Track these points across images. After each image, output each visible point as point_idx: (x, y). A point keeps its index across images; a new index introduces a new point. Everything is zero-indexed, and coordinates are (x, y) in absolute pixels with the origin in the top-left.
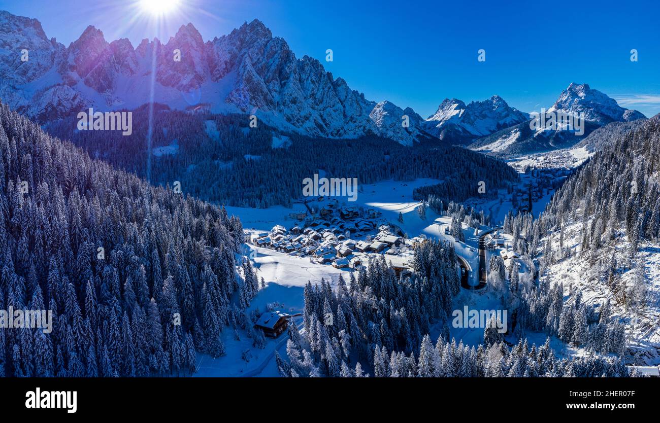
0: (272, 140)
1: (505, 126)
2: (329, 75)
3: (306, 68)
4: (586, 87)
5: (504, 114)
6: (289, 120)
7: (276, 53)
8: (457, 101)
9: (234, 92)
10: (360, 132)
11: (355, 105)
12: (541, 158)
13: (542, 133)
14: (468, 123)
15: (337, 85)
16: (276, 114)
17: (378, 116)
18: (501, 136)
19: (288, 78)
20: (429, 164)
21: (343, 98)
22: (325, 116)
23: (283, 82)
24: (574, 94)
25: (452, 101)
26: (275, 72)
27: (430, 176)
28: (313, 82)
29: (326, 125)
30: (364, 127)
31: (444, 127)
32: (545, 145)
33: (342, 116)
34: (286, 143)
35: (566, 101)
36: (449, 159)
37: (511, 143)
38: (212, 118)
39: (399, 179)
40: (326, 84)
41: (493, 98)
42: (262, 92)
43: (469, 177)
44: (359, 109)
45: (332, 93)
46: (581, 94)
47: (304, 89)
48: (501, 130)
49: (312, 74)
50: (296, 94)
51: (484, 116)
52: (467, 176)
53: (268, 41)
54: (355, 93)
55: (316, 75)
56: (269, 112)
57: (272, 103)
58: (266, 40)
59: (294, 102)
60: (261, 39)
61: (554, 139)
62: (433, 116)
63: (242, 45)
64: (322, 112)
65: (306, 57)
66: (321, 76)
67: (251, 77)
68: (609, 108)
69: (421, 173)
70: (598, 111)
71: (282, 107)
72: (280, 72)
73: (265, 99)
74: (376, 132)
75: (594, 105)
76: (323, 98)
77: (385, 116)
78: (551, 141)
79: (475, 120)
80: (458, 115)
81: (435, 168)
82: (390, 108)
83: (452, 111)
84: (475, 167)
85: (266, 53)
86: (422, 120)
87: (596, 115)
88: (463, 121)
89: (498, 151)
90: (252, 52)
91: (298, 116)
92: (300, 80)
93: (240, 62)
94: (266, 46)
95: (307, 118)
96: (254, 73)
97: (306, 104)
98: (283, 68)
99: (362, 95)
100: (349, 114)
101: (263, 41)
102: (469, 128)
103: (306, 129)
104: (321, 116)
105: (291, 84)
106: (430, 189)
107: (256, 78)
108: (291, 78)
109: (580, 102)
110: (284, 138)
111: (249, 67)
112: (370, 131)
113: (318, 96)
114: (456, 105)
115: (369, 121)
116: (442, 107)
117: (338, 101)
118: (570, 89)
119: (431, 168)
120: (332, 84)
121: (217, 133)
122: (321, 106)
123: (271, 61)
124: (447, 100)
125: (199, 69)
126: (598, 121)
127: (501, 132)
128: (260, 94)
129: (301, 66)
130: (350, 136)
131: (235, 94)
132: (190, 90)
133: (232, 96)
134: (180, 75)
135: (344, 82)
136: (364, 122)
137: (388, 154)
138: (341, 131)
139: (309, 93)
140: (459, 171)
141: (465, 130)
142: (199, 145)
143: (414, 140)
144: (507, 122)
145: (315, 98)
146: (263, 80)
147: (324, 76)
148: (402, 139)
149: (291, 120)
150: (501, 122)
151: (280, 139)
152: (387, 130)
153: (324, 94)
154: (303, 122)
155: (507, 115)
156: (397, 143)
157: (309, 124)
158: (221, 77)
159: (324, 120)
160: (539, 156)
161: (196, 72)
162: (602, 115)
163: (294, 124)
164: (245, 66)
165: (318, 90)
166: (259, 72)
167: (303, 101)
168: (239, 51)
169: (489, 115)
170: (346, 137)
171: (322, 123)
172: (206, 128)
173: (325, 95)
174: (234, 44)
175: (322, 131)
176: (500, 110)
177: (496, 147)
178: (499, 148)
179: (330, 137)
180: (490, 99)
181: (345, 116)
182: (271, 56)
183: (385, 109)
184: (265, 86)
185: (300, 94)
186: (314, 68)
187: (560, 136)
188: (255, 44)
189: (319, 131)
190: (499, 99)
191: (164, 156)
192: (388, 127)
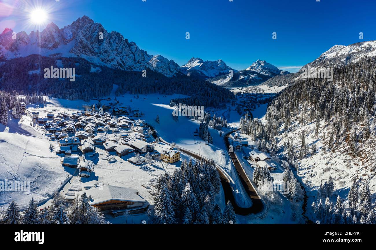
0: (91, 68)
1: (224, 74)
2: (126, 40)
3: (113, 37)
4: (265, 62)
5: (224, 68)
6: (102, 60)
8: (199, 59)
11: (141, 55)
12: (244, 89)
13: (243, 78)
14: (204, 70)
15: (130, 45)
16: (96, 58)
17: (154, 62)
18: (221, 78)
20: (182, 87)
21: (134, 51)
22: (123, 60)
23: (100, 43)
24: (259, 64)
25: (196, 59)
27: (182, 93)
28: (117, 43)
29: (124, 64)
30: (146, 66)
31: (190, 71)
32: (244, 84)
34: (98, 70)
35: (255, 66)
36: (194, 85)
37: (227, 81)
38: (60, 58)
39: (162, 94)
40: (125, 44)
41: (218, 60)
42: (88, 48)
43: (207, 95)
44: (143, 57)
45: (127, 49)
46: (262, 64)
47: (112, 47)
49: (117, 39)
50: (107, 49)
51: (213, 68)
53: (92, 25)
54: (142, 51)
55: (119, 40)
56: (92, 57)
57: (93, 52)
59: (106, 52)
61: (249, 81)
62: (185, 65)
63: (78, 28)
64: (121, 58)
65: (113, 32)
66: (121, 41)
67: (83, 41)
68: (274, 70)
69: (176, 91)
70: (269, 71)
71: (99, 54)
73: (90, 51)
74: (152, 69)
75: (267, 69)
76: (122, 51)
77: (158, 62)
78: (247, 82)
79: (208, 69)
80: (199, 65)
81: (185, 89)
82: (161, 59)
83: (196, 64)
84: (211, 90)
85: (91, 30)
86: (179, 66)
87: (269, 73)
88: (202, 69)
89: (220, 84)
90: (83, 31)
91: (108, 59)
92: (110, 43)
93: (77, 35)
94: (90, 27)
95: (112, 60)
96: (84, 39)
97: (112, 54)
99: (146, 52)
100: (137, 59)
101: (89, 25)
102: (204, 72)
103: (112, 65)
104: (121, 60)
105: (104, 44)
106: (182, 100)
107: (85, 41)
108: (104, 41)
109: (262, 67)
110: (98, 68)
111: (82, 37)
113: (120, 50)
114: (198, 61)
115: (148, 63)
116: (190, 61)
117: (131, 53)
118: (257, 62)
119: (183, 88)
120: (128, 45)
121: (62, 65)
122: (121, 55)
123: (93, 34)
124: (193, 58)
125: (57, 40)
126: (270, 75)
127: (222, 76)
129: (110, 36)
131: (74, 49)
132: (53, 49)
133: (73, 50)
134: (48, 43)
135: (134, 44)
136: (145, 64)
137: (157, 80)
138: (132, 67)
139: (115, 48)
140: (200, 92)
141: (202, 73)
143: (173, 75)
144: (225, 72)
145: (118, 51)
146: (89, 43)
147: (123, 40)
148: (167, 74)
149: (104, 61)
150: (222, 72)
151: (95, 68)
152: (159, 69)
153: (123, 49)
154: (110, 62)
155: (225, 69)
156: (164, 76)
157: (114, 63)
158: (68, 42)
159: (123, 62)
160: (243, 88)
161: (55, 41)
162: (271, 73)
163: (105, 63)
164: (79, 37)
166: (87, 39)
167: (111, 52)
168: (77, 31)
169: (216, 68)
170: (134, 70)
171: (121, 63)
172: (57, 63)
176: (221, 66)
177: (219, 82)
178: (220, 83)
179: (126, 70)
180: (217, 61)
181: (134, 60)
183: (158, 59)
184: (90, 45)
185: (110, 49)
186: (118, 37)
187: (252, 80)
189: (120, 66)
190: (222, 61)
191: (33, 74)
192: (159, 68)
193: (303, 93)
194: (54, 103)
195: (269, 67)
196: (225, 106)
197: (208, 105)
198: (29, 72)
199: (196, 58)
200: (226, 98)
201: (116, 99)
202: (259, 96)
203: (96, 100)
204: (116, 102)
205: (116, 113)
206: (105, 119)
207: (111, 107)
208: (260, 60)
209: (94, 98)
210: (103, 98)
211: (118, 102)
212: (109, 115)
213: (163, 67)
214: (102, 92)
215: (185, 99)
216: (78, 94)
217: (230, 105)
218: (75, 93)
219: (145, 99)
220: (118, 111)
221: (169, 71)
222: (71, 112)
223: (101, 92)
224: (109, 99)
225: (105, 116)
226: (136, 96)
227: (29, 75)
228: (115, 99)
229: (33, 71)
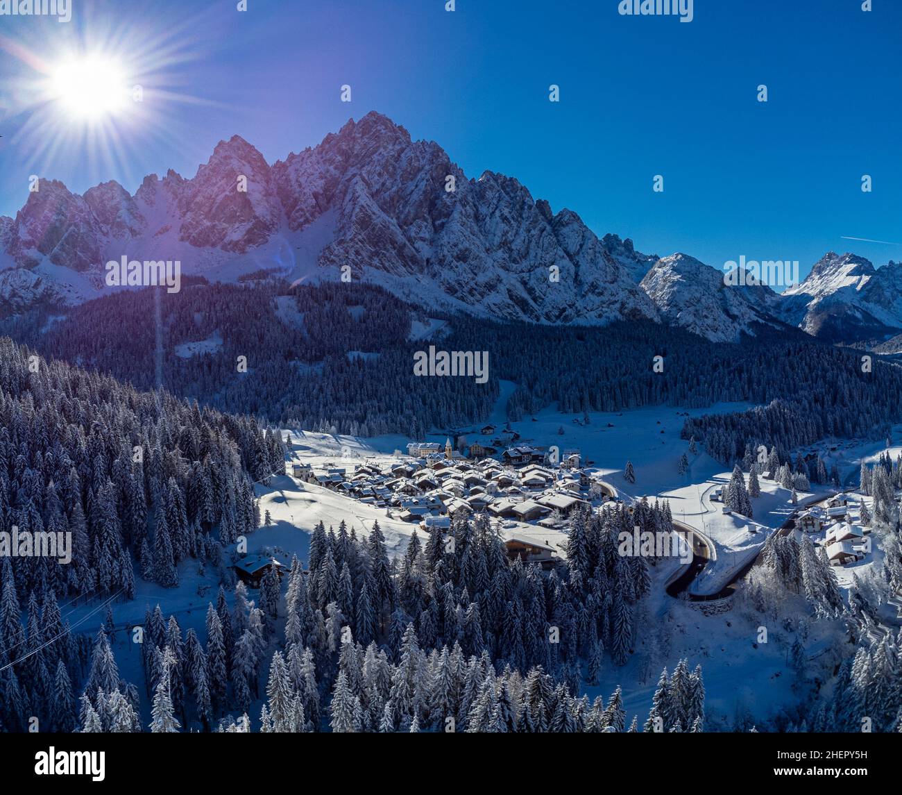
0: (410, 326)
2: (542, 206)
3: (489, 194)
6: (451, 290)
8: (854, 259)
9: (334, 245)
10: (613, 313)
11: (601, 262)
14: (878, 301)
15: (558, 224)
16: (425, 280)
17: (659, 284)
19: (448, 215)
21: (573, 249)
22: (532, 283)
23: (438, 222)
25: (843, 258)
26: (421, 206)
28: (504, 219)
29: (535, 300)
30: (623, 305)
31: (821, 308)
33: (570, 282)
34: (439, 332)
38: (289, 290)
40: (536, 221)
42: (393, 242)
44: (610, 269)
45: (547, 239)
47: (486, 233)
49: (502, 203)
50: (467, 244)
53: (403, 150)
54: (610, 241)
55: (512, 205)
56: (409, 279)
57: (414, 260)
58: (398, 147)
59: (463, 257)
60: (386, 148)
62: (797, 286)
63: (346, 161)
64: (525, 275)
65: (488, 173)
66: (522, 208)
67: (369, 216)
71: (436, 267)
72: (432, 206)
73: (400, 254)
74: (650, 313)
76: (528, 248)
77: (674, 284)
79: (894, 298)
80: (854, 286)
82: (689, 268)
83: (841, 279)
86: (773, 294)
88: (867, 299)
90: (369, 172)
91: (472, 283)
92: (477, 218)
93: (345, 192)
94: (397, 158)
95: (491, 287)
96: (376, 209)
97: (490, 262)
98: (437, 198)
99: (628, 244)
100: (588, 278)
101: (390, 150)
102: (877, 312)
103: (489, 307)
104: (524, 283)
105: (455, 225)
107: (380, 217)
108: (456, 215)
110: (435, 324)
111: (364, 200)
112: (635, 312)
113: (518, 244)
114: (853, 266)
115: (633, 292)
116: (820, 270)
117: (561, 253)
120: (550, 222)
121: (298, 318)
122: (525, 264)
123: (411, 185)
124: (831, 255)
125: (262, 211)
128: (389, 246)
129: (478, 192)
130: (589, 319)
131: (338, 249)
132: (248, 249)
133: (331, 253)
135: (575, 217)
136: (622, 295)
138: (569, 311)
139: (497, 240)
142: (261, 337)
143: (743, 333)
145: (510, 249)
146: (394, 221)
147: (530, 207)
148: (716, 331)
151: (427, 324)
152: (681, 310)
153: (530, 242)
154: (482, 295)
157: (497, 298)
158: (307, 221)
159: (531, 291)
161: (256, 217)
163: (462, 299)
164: (355, 199)
165: (517, 233)
166: (387, 207)
167: (483, 255)
168: (343, 173)
170: (581, 322)
171: (525, 295)
172: (276, 308)
173: (533, 244)
174: (331, 162)
175: (525, 311)
179: (543, 321)
181: (578, 281)
182: (412, 174)
184: (398, 231)
185: (478, 242)
186: (507, 193)
188: (375, 157)
189: (518, 309)
191: (196, 356)
192: (682, 305)
199: (840, 254)
213: (699, 301)
221: (724, 317)
229: (193, 344)
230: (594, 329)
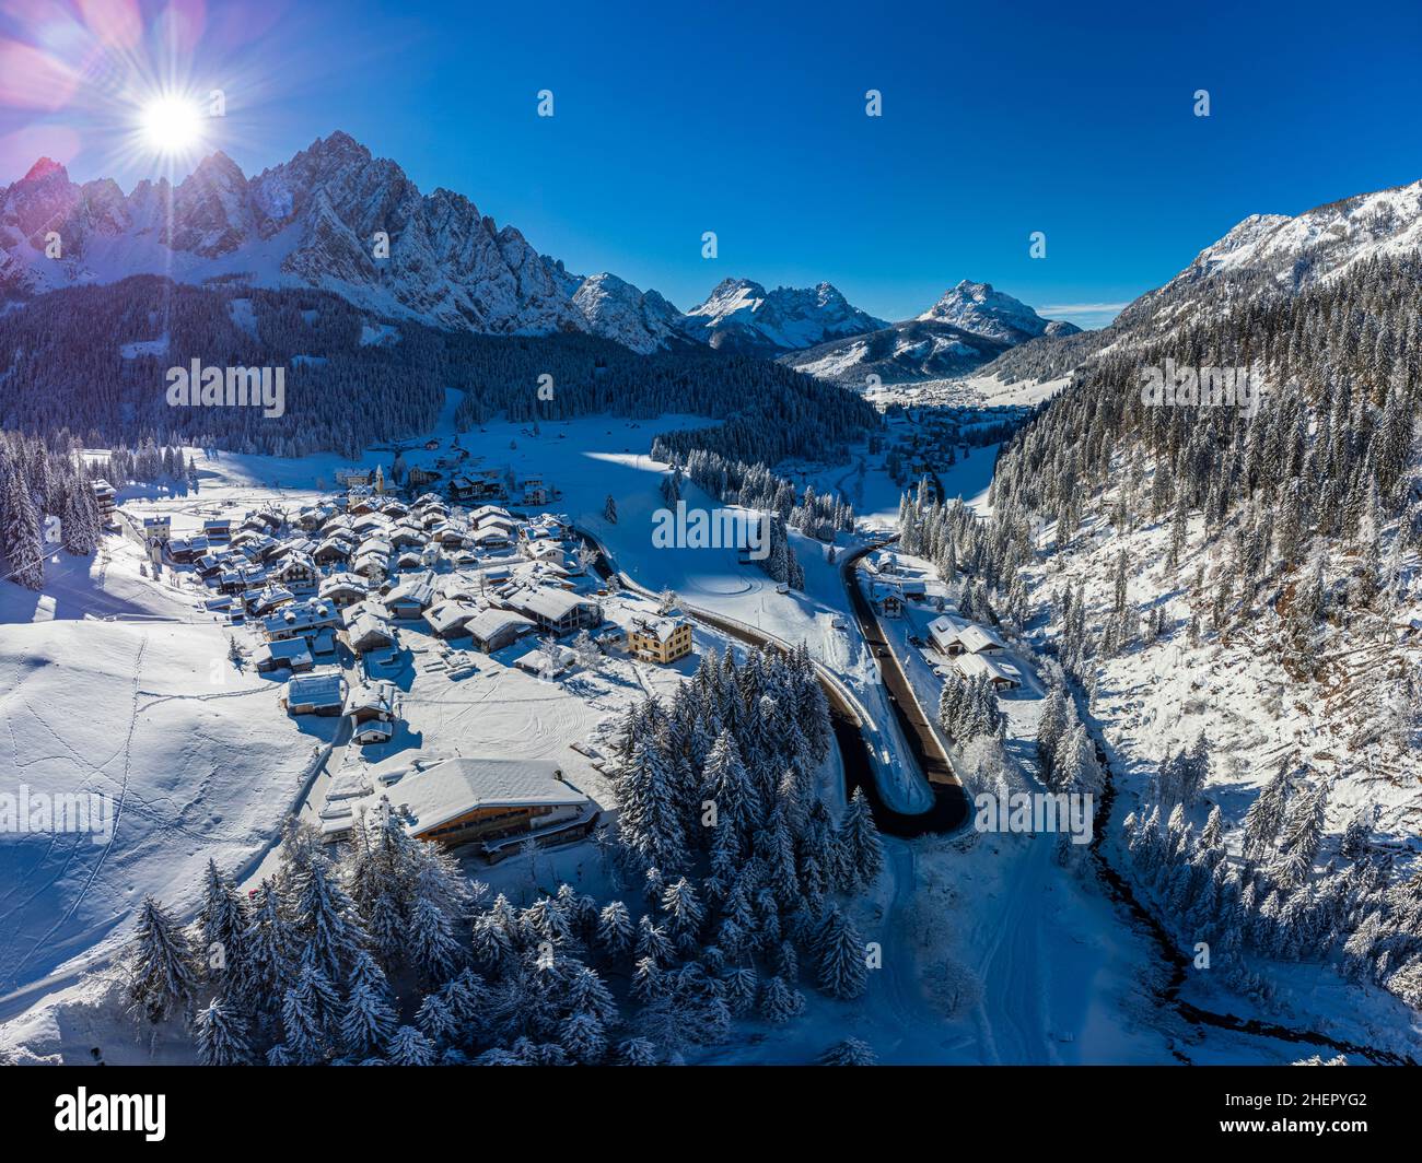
0: (361, 331)
1: (839, 335)
2: (488, 222)
3: (441, 210)
4: (988, 289)
5: (838, 315)
6: (403, 300)
7: (378, 185)
8: (749, 284)
9: (296, 254)
10: (550, 325)
11: (541, 276)
12: (914, 392)
13: (909, 351)
14: (770, 322)
15: (502, 240)
16: (379, 289)
17: (589, 300)
18: (831, 351)
19: (403, 228)
20: (690, 387)
21: (516, 263)
22: (477, 295)
23: (393, 235)
24: (968, 297)
25: (739, 283)
26: (378, 219)
27: (693, 411)
28: (454, 234)
29: (481, 311)
30: (559, 317)
31: (720, 326)
32: (913, 371)
33: (513, 295)
34: (388, 338)
35: (952, 306)
36: (735, 379)
37: (850, 363)
38: (246, 294)
39: (623, 414)
40: (482, 237)
41: (819, 287)
42: (351, 252)
43: (782, 416)
44: (549, 284)
45: (493, 253)
46: (979, 298)
47: (437, 248)
48: (831, 339)
49: (452, 219)
50: (418, 256)
51: (801, 316)
52: (777, 414)
53: (364, 167)
54: (546, 260)
55: (461, 221)
56: (365, 287)
57: (370, 270)
58: (359, 164)
59: (414, 268)
60: (348, 165)
61: (930, 362)
62: (699, 307)
63: (313, 177)
64: (471, 287)
65: (440, 190)
66: (470, 224)
67: (330, 227)
68: (1023, 319)
69: (672, 404)
70: (1005, 322)
71: (390, 277)
72: (388, 218)
73: (357, 264)
74: (583, 327)
75: (998, 314)
76: (474, 263)
77: (602, 300)
78: (925, 365)
79: (783, 319)
80: (749, 308)
81: (705, 397)
82: (615, 288)
83: (739, 301)
84: (794, 397)
85: (360, 187)
86: (678, 313)
87: (1002, 329)
88: (759, 319)
89: (826, 375)
90: (332, 187)
91: (423, 293)
92: (429, 232)
93: (309, 205)
94: (359, 175)
95: (440, 297)
96: (336, 220)
97: (439, 273)
98: (393, 212)
99: (560, 265)
100: (529, 291)
101: (353, 166)
102: (769, 331)
103: (437, 316)
104: (470, 295)
105: (408, 238)
106: (692, 436)
107: (339, 228)
108: (409, 228)
109: (976, 309)
110: (385, 330)
111: (326, 210)
112: (570, 324)
113: (465, 258)
114: (748, 290)
115: (569, 306)
116: (719, 293)
117: (506, 267)
118: (960, 289)
119: (696, 394)
120: (494, 238)
121: (252, 321)
122: (471, 277)
123: (370, 200)
124: (728, 281)
125: (234, 221)
126: (1006, 338)
127: (831, 344)
128: (347, 256)
129: (431, 207)
130: (530, 330)
131: (299, 258)
132: (219, 255)
133: (293, 260)
134: (201, 231)
135: (518, 234)
136: (559, 309)
137: (604, 365)
138: (512, 322)
139: (446, 253)
140: (757, 404)
141: (761, 335)
142: (211, 341)
143: (660, 346)
144: (843, 330)
145: (457, 262)
146: (354, 233)
147: (477, 223)
148: (637, 343)
149: (408, 300)
150: (832, 329)
151: (377, 329)
152: (607, 324)
153: (476, 256)
154: (431, 304)
155: (843, 319)
156: (625, 349)
157: (446, 308)
158: (275, 231)
159: (477, 303)
160: (909, 388)
161: (228, 225)
162: (1012, 328)
163: (413, 307)
164: (317, 211)
165: (465, 248)
166: (348, 219)
167: (433, 267)
168: (310, 188)
169: (810, 314)
170: (522, 332)
171: (472, 307)
172: (232, 311)
173: (479, 258)
174: (299, 177)
175: (472, 322)
176: (831, 308)
177: (824, 368)
178: (828, 371)
179: (488, 331)
180: (814, 287)
181: (519, 294)
182: (370, 190)
183: (603, 288)
184: (357, 242)
185: (429, 255)
186: (457, 210)
187: (940, 358)
188: (338, 173)
189: (466, 320)
190: (833, 290)
191: (140, 357)
192: (608, 319)
193: (1127, 408)
194: (227, 475)
195: (1003, 307)
196: (845, 453)
197: (787, 452)
198: (122, 347)
199: (738, 279)
200: (849, 423)
201: (456, 441)
202: (968, 416)
203: (386, 450)
204: (460, 454)
205: (463, 495)
206: (424, 519)
207: (441, 472)
208: (969, 283)
209: (376, 444)
210: (411, 443)
211: (466, 454)
212: (435, 504)
213: (623, 317)
214: (407, 421)
215: (702, 433)
216: (318, 434)
217: (864, 449)
218: (306, 428)
219: (561, 437)
220: (468, 485)
221: (644, 331)
222: (294, 505)
223: (400, 418)
224: (432, 443)
225: (424, 509)
226: (530, 427)
227: (123, 360)
228: (452, 443)
229: (138, 345)
230: (535, 338)
